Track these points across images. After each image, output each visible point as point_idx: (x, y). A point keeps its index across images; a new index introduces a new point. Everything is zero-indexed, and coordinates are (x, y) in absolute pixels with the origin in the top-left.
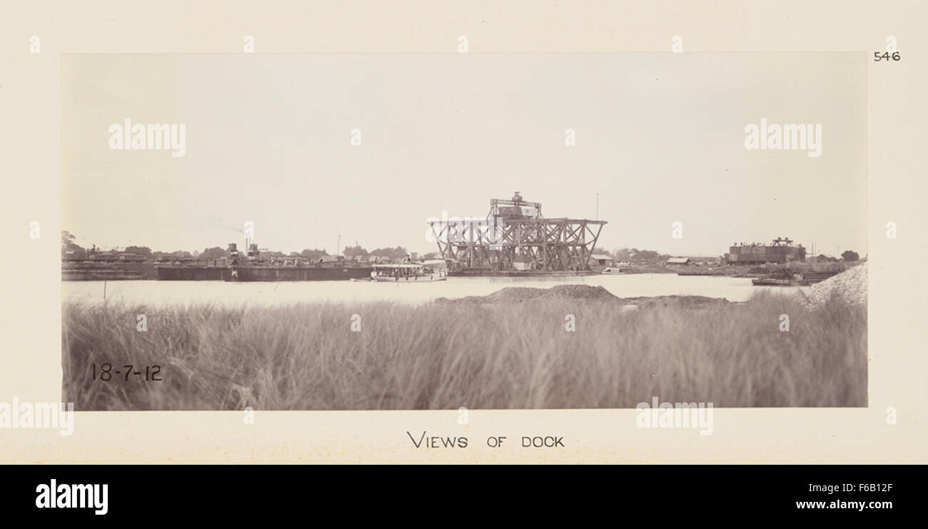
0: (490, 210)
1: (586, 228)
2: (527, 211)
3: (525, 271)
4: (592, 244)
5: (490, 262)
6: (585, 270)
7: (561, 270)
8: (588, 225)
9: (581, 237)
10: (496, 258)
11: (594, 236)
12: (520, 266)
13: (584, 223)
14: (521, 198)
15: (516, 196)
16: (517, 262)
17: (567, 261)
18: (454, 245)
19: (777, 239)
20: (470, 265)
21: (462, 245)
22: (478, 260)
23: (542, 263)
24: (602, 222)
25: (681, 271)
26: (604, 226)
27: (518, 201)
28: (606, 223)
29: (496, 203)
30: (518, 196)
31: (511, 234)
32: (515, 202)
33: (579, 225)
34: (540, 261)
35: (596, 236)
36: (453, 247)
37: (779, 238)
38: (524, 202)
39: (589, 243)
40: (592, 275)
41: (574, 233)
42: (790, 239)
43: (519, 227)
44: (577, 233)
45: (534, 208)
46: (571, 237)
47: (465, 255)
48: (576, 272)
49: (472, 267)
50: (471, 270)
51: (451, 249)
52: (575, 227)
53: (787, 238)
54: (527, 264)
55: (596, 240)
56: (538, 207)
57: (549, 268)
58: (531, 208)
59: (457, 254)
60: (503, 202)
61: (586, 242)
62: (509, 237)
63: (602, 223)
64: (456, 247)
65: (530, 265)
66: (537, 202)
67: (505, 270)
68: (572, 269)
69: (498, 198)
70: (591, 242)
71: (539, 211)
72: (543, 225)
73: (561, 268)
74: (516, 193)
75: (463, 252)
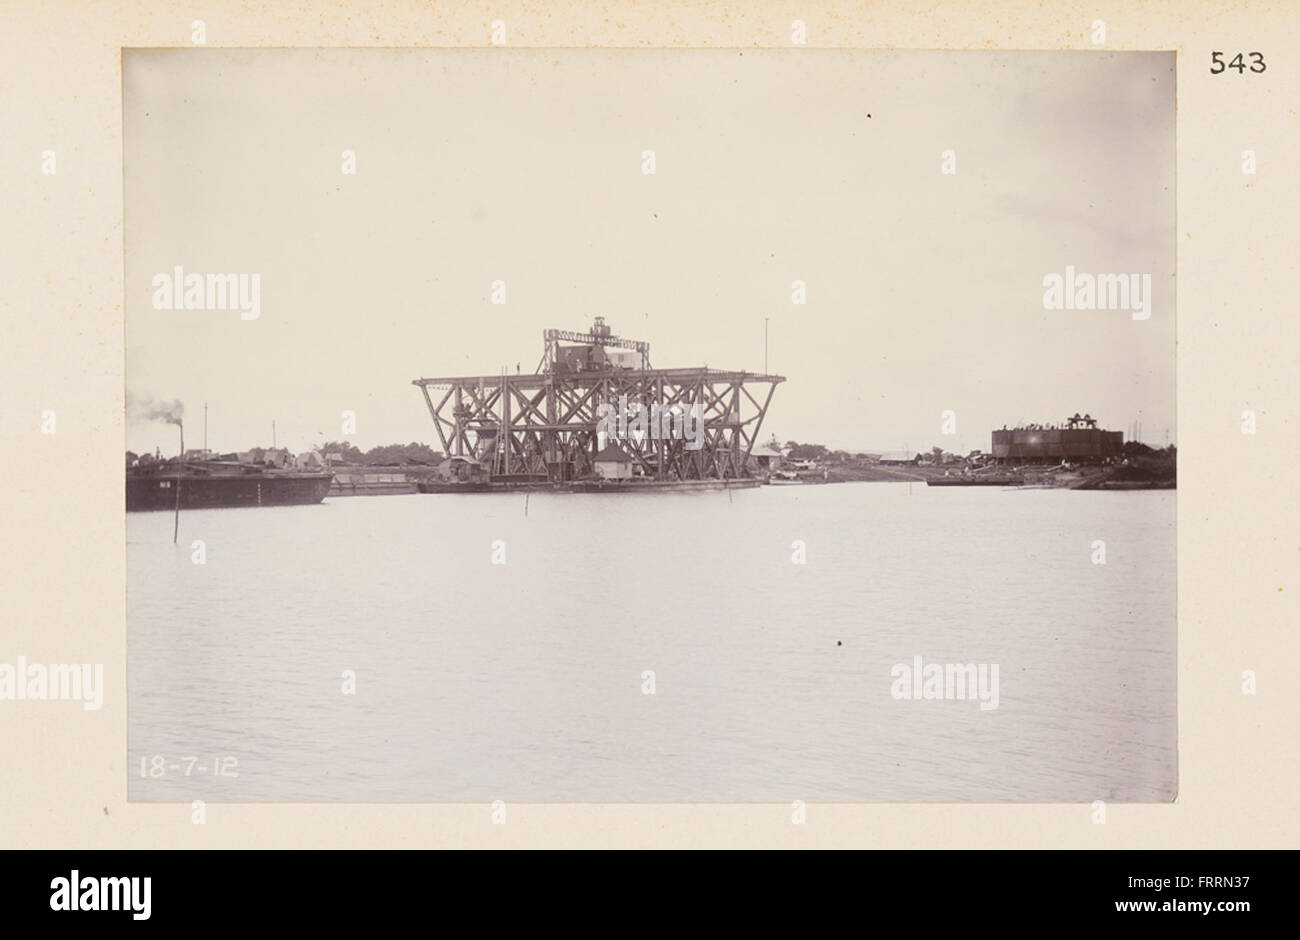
0: (544, 353)
1: (740, 390)
2: (621, 357)
3: (620, 480)
4: (755, 423)
5: (544, 460)
6: (742, 477)
7: (692, 478)
8: (745, 385)
9: (732, 411)
10: (559, 453)
11: (758, 407)
12: (609, 470)
13: (737, 380)
14: (609, 328)
15: (597, 325)
16: (600, 461)
17: (705, 458)
18: (470, 428)
19: (1073, 417)
20: (502, 470)
21: (488, 426)
22: (522, 459)
23: (654, 462)
24: (776, 377)
25: (936, 476)
26: (778, 386)
27: (602, 336)
28: (784, 379)
29: (557, 338)
30: (602, 326)
31: (589, 402)
32: (596, 337)
33: (728, 385)
34: (651, 458)
35: (762, 407)
36: (468, 433)
37: (1077, 415)
38: (611, 337)
39: (749, 422)
40: (754, 487)
41: (719, 399)
42: (1092, 418)
43: (604, 389)
44: (727, 400)
45: (635, 351)
46: (712, 410)
47: (492, 449)
48: (722, 480)
49: (507, 473)
50: (507, 479)
51: (463, 436)
52: (719, 388)
53: (1087, 416)
54: (622, 466)
55: (762, 414)
56: (642, 349)
57: (670, 472)
58: (628, 350)
59: (476, 448)
60: (569, 336)
61: (742, 420)
62: (583, 408)
63: (776, 380)
64: (475, 433)
65: (630, 466)
66: (639, 340)
67: (577, 479)
68: (714, 475)
69: (561, 329)
70: (755, 418)
71: (645, 358)
72: (655, 383)
73: (694, 475)
74: (597, 318)
75: (488, 442)
